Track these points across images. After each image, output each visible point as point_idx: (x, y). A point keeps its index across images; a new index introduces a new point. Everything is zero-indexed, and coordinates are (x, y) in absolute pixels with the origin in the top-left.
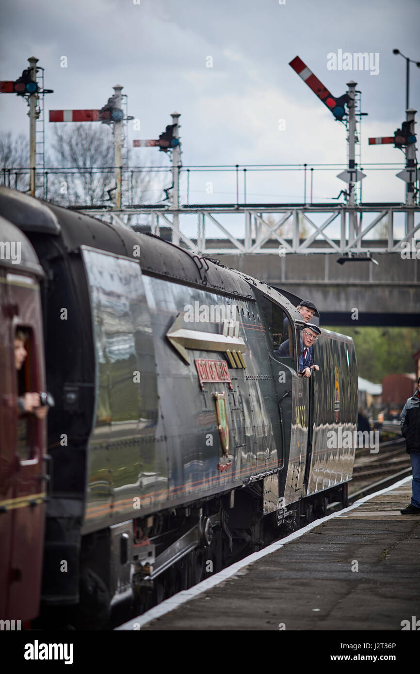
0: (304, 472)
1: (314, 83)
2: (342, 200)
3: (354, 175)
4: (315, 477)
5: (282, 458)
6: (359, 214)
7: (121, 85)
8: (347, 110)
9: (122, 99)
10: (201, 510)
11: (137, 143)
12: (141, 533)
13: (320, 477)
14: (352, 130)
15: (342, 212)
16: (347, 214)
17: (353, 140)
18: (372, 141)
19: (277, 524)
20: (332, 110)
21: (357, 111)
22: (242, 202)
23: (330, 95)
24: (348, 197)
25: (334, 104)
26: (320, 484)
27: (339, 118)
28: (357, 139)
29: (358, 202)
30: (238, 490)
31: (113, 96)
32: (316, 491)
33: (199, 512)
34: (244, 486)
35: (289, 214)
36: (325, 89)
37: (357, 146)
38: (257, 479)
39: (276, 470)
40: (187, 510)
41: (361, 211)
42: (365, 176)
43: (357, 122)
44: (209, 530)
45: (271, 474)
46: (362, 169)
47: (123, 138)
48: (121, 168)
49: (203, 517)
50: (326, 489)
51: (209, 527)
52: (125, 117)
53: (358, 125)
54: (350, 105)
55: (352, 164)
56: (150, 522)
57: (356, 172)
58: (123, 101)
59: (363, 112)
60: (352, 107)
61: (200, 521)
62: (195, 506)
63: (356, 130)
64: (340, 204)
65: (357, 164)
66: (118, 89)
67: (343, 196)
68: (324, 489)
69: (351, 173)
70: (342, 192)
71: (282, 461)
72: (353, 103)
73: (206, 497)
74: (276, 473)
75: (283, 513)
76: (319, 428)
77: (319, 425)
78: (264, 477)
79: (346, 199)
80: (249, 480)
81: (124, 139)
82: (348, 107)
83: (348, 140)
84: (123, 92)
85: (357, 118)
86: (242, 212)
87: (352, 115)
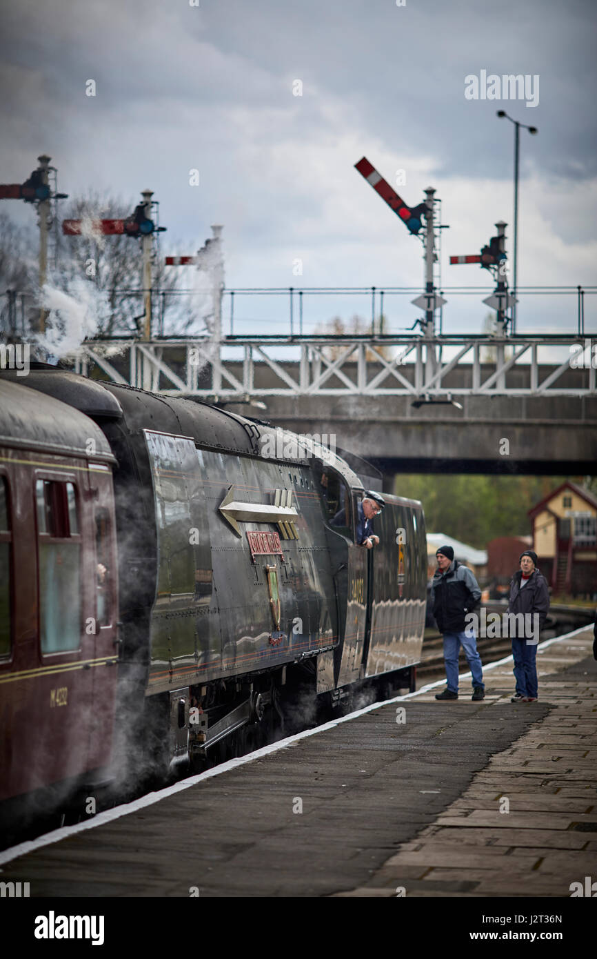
0: (361, 653)
1: (384, 189)
2: (418, 331)
3: (432, 300)
4: (375, 659)
5: (338, 635)
6: (437, 348)
7: (152, 190)
8: (424, 222)
9: (152, 207)
10: (252, 685)
11: (170, 261)
12: (195, 702)
13: (381, 660)
14: (430, 246)
15: (418, 345)
16: (424, 348)
17: (431, 258)
18: (454, 260)
19: (331, 705)
20: (406, 222)
21: (436, 223)
22: (297, 332)
23: (403, 204)
24: (425, 328)
25: (408, 215)
26: (381, 667)
27: (414, 231)
28: (435, 258)
29: (437, 333)
30: (290, 665)
31: (142, 203)
32: (376, 674)
33: (250, 687)
34: (296, 662)
35: (353, 346)
36: (398, 198)
37: (436, 266)
38: (311, 655)
39: (330, 648)
40: (237, 685)
41: (441, 344)
42: (445, 302)
43: (436, 236)
44: (259, 705)
45: (325, 651)
46: (442, 293)
47: (152, 254)
48: (151, 290)
49: (254, 692)
50: (388, 671)
51: (260, 703)
52: (156, 228)
53: (437, 240)
54: (428, 216)
55: (430, 287)
56: (204, 691)
57: (434, 297)
58: (153, 210)
59: (443, 224)
60: (430, 219)
61: (251, 696)
62: (246, 679)
63: (434, 246)
64: (415, 336)
65: (435, 288)
66: (148, 194)
67: (418, 327)
68: (385, 672)
69: (429, 298)
70: (418, 321)
71: (337, 638)
72: (432, 215)
73: (257, 671)
74: (330, 650)
75: (338, 694)
76: (378, 605)
77: (380, 602)
78: (317, 654)
79: (422, 330)
80: (302, 656)
81: (155, 256)
82: (425, 218)
83: (425, 258)
84: (153, 198)
85: (436, 231)
86: (298, 343)
87: (430, 227)
